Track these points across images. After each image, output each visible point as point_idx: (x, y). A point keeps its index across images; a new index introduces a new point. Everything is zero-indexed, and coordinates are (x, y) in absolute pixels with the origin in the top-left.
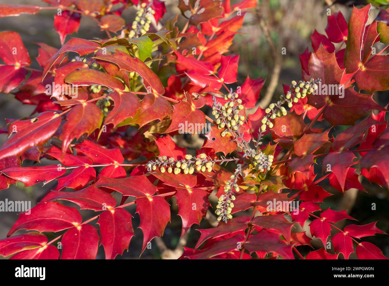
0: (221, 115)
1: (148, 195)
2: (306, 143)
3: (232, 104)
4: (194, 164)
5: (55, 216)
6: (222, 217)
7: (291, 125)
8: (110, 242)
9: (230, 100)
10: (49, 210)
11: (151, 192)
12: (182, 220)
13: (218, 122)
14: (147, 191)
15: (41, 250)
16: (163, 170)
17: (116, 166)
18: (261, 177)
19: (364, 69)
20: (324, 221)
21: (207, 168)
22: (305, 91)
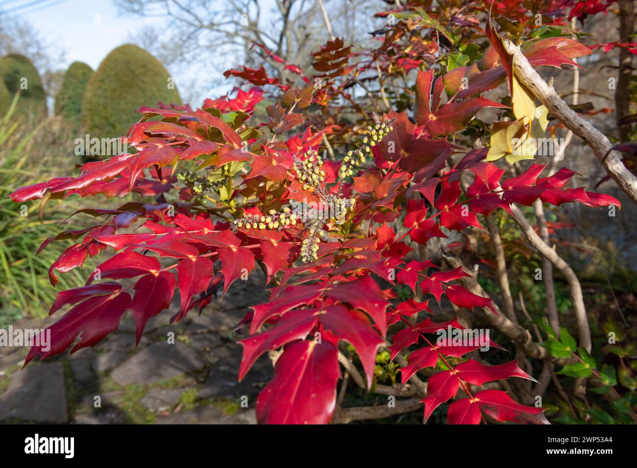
0: (302, 170)
1: (232, 246)
2: (387, 186)
3: (312, 159)
4: (277, 219)
5: (131, 265)
6: (307, 258)
7: (370, 182)
8: (186, 284)
9: (309, 156)
10: (126, 259)
11: (235, 244)
12: (267, 268)
13: (300, 176)
14: (231, 243)
15: (113, 297)
16: (248, 226)
17: (206, 232)
18: (344, 232)
19: (435, 118)
20: (409, 271)
21: (291, 221)
22: (381, 132)
